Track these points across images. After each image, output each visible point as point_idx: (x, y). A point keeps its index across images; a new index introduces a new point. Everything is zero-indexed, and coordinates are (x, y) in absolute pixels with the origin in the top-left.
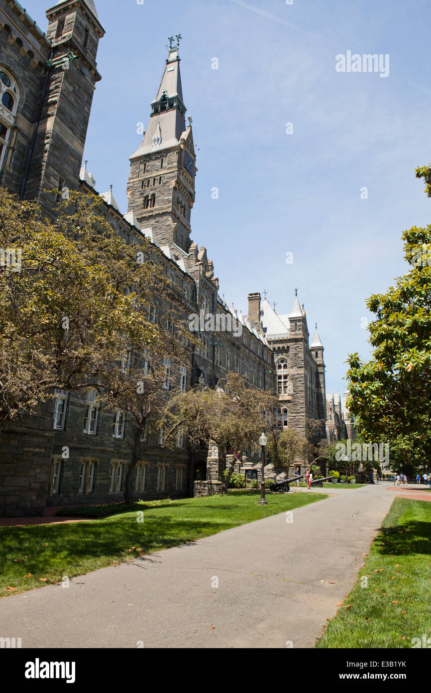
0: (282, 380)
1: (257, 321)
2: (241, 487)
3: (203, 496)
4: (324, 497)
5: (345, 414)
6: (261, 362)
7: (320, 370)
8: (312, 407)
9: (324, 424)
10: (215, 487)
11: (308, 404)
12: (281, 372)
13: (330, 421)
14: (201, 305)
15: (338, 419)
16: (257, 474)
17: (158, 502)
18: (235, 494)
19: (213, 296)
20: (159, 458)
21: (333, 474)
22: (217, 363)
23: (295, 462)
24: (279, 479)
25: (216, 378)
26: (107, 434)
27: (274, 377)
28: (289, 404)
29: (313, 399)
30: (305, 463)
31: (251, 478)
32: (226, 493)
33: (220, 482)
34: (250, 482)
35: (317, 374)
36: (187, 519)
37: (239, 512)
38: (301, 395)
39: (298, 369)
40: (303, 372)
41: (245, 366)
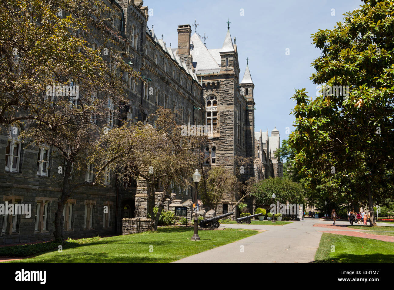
0: (211, 117)
1: (187, 55)
2: (170, 224)
3: (131, 233)
4: (254, 233)
5: (272, 152)
6: (190, 99)
7: (250, 107)
8: (241, 145)
9: (252, 162)
10: (144, 224)
11: (237, 141)
12: (210, 109)
13: (258, 159)
14: (129, 36)
15: (265, 158)
16: (187, 211)
17: (88, 240)
18: (164, 230)
19: (142, 27)
20: (86, 196)
21: (260, 211)
22: (145, 98)
23: (224, 199)
24: (208, 216)
25: (144, 113)
26: (31, 171)
27: (203, 113)
28: (217, 142)
29: (242, 137)
30: (232, 201)
31: (181, 215)
32: (156, 229)
33: (148, 219)
34: (179, 219)
35: (247, 111)
36: (124, 255)
37: (175, 248)
38: (230, 132)
39: (228, 106)
40: (233, 110)
41: (174, 102)
